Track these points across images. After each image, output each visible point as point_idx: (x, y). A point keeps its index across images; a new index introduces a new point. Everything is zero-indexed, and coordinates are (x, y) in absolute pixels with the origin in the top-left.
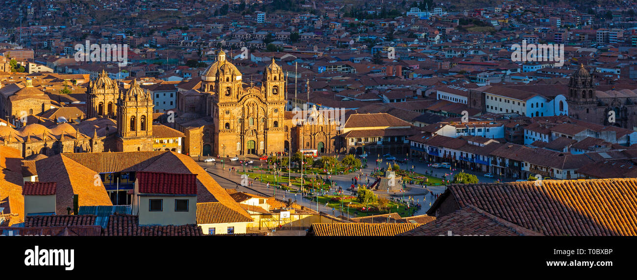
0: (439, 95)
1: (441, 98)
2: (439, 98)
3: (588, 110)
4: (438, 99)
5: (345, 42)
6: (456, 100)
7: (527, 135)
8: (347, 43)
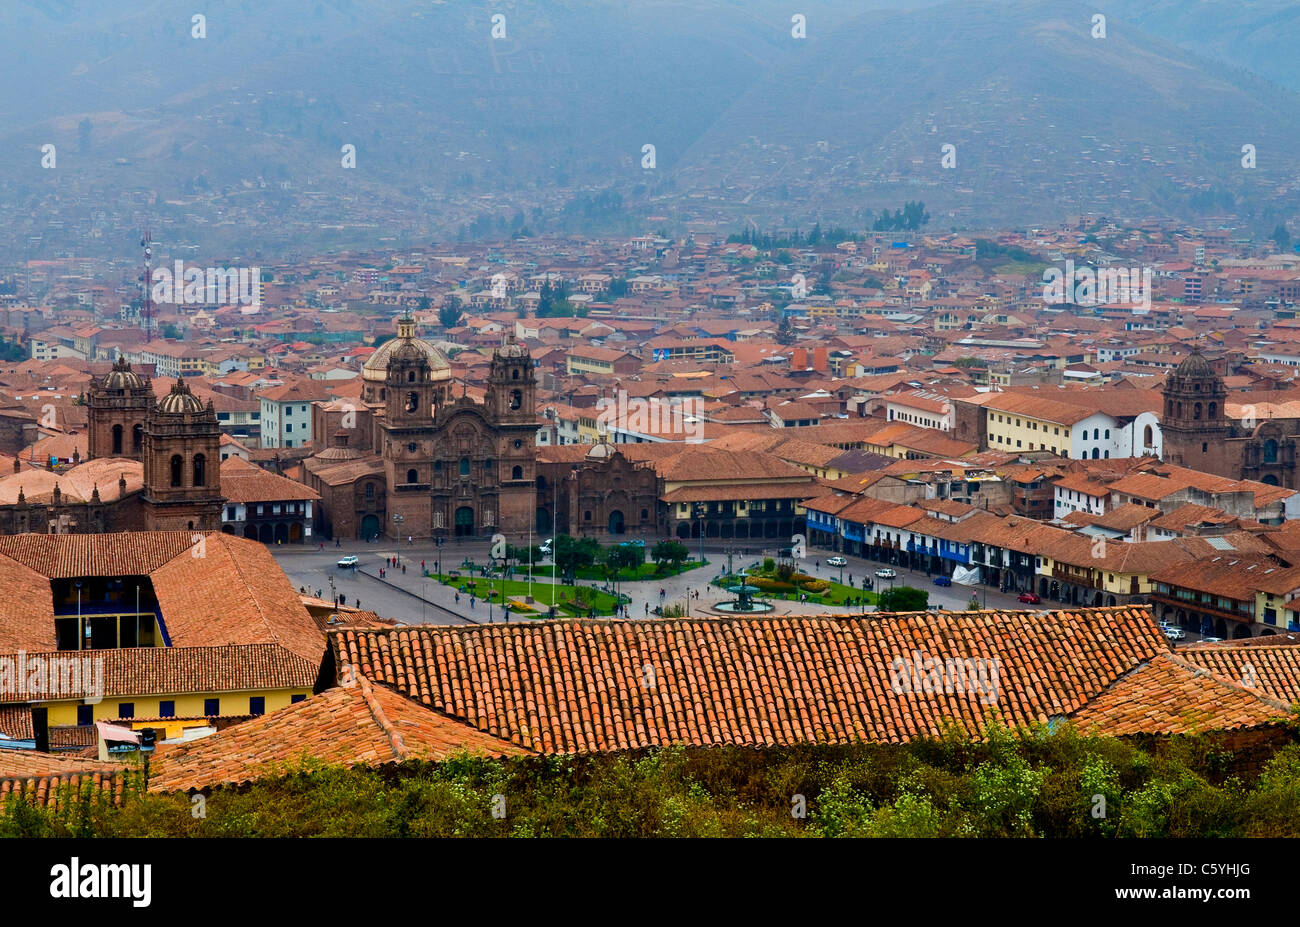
0: (892, 411)
1: (895, 417)
2: (892, 417)
3: (1205, 445)
4: (889, 420)
5: (727, 297)
6: (927, 422)
7: (1060, 499)
8: (731, 300)
